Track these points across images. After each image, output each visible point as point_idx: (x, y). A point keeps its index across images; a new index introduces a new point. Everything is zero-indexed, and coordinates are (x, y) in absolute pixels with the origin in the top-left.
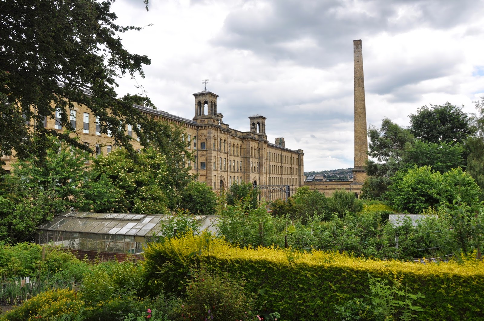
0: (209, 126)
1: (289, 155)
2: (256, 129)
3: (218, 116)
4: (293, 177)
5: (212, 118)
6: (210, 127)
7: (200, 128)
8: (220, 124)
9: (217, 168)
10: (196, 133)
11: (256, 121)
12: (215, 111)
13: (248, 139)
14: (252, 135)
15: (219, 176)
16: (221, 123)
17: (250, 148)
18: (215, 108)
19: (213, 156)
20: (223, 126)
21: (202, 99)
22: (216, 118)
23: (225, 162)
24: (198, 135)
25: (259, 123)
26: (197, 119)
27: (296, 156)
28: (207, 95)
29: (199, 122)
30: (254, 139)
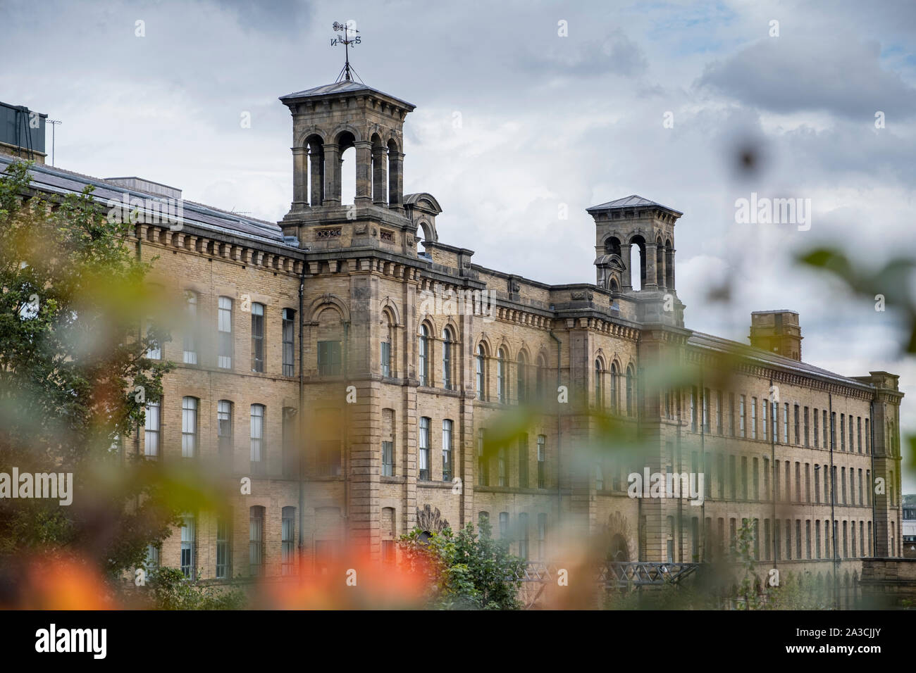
0: (358, 260)
1: (819, 400)
2: (625, 269)
3: (410, 207)
4: (841, 514)
5: (378, 220)
6: (365, 265)
7: (314, 268)
8: (420, 248)
9: (399, 471)
10: (295, 293)
11: (624, 230)
12: (396, 183)
13: (577, 320)
14: (601, 302)
15: (412, 510)
16: (428, 244)
17: (591, 367)
18: (396, 167)
19: (378, 409)
20: (441, 260)
21: (328, 124)
22: (400, 217)
23: (451, 437)
24: (307, 302)
25: (639, 240)
26: (301, 225)
27: (859, 409)
28: (354, 104)
29: (309, 240)
30: (610, 322)
